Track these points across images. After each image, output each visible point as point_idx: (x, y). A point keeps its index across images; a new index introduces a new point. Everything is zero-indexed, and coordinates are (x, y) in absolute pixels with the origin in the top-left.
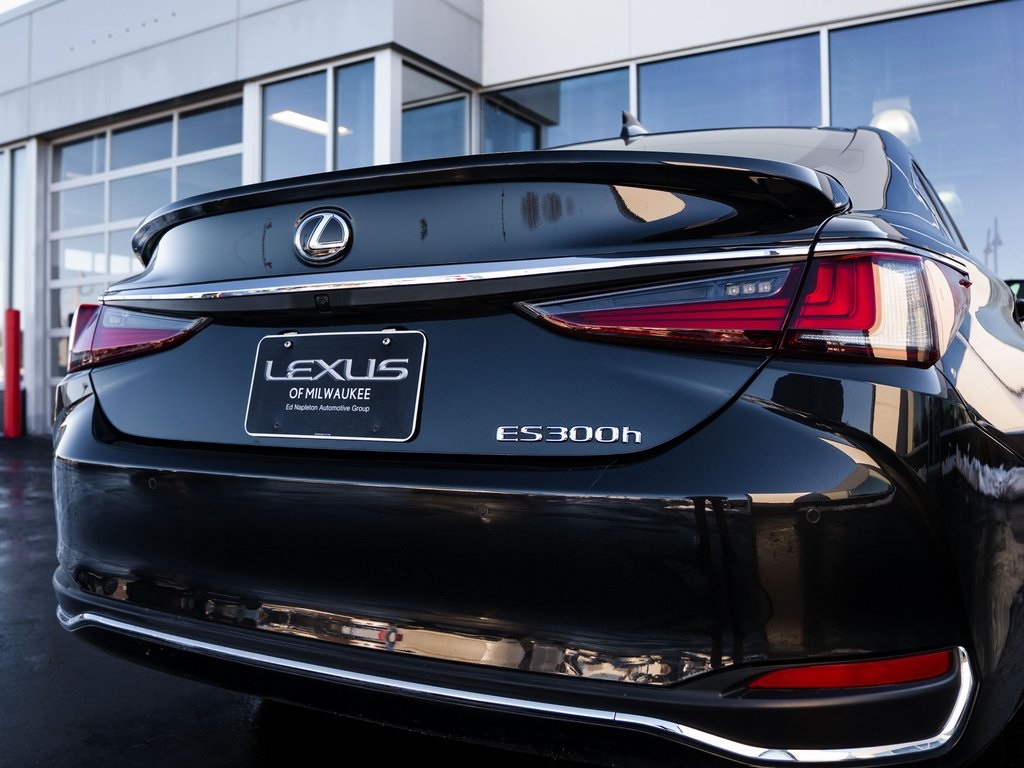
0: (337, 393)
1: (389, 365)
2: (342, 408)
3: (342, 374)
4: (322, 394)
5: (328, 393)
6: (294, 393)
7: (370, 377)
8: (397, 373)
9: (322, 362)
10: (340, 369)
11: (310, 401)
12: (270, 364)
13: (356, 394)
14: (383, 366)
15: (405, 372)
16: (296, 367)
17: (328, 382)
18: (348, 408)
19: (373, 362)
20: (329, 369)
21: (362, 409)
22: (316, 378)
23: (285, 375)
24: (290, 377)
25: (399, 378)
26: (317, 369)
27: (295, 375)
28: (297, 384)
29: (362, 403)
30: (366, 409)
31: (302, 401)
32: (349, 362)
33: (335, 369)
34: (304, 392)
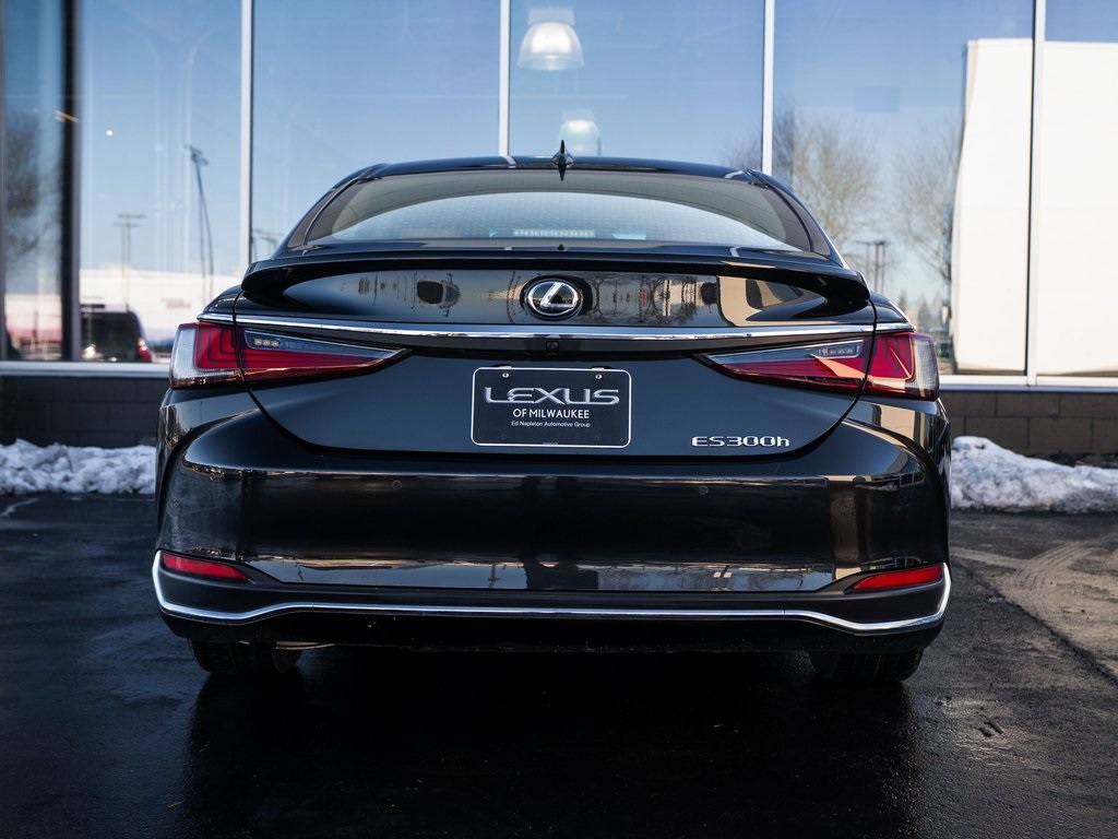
0: (559, 413)
1: (601, 394)
2: (565, 424)
3: (562, 398)
4: (545, 414)
5: (551, 413)
6: (517, 413)
7: (587, 401)
8: (610, 400)
9: (541, 390)
10: (560, 395)
11: (534, 419)
12: (489, 390)
13: (576, 414)
14: (597, 394)
15: (616, 400)
16: (516, 393)
17: (548, 404)
18: (571, 425)
19: (588, 392)
20: (550, 395)
21: (583, 425)
22: (538, 402)
23: (506, 398)
24: (511, 400)
25: (612, 403)
26: (537, 395)
27: (516, 399)
28: (521, 406)
29: (584, 421)
30: (587, 425)
31: (526, 418)
32: (567, 391)
33: (555, 395)
34: (528, 412)
